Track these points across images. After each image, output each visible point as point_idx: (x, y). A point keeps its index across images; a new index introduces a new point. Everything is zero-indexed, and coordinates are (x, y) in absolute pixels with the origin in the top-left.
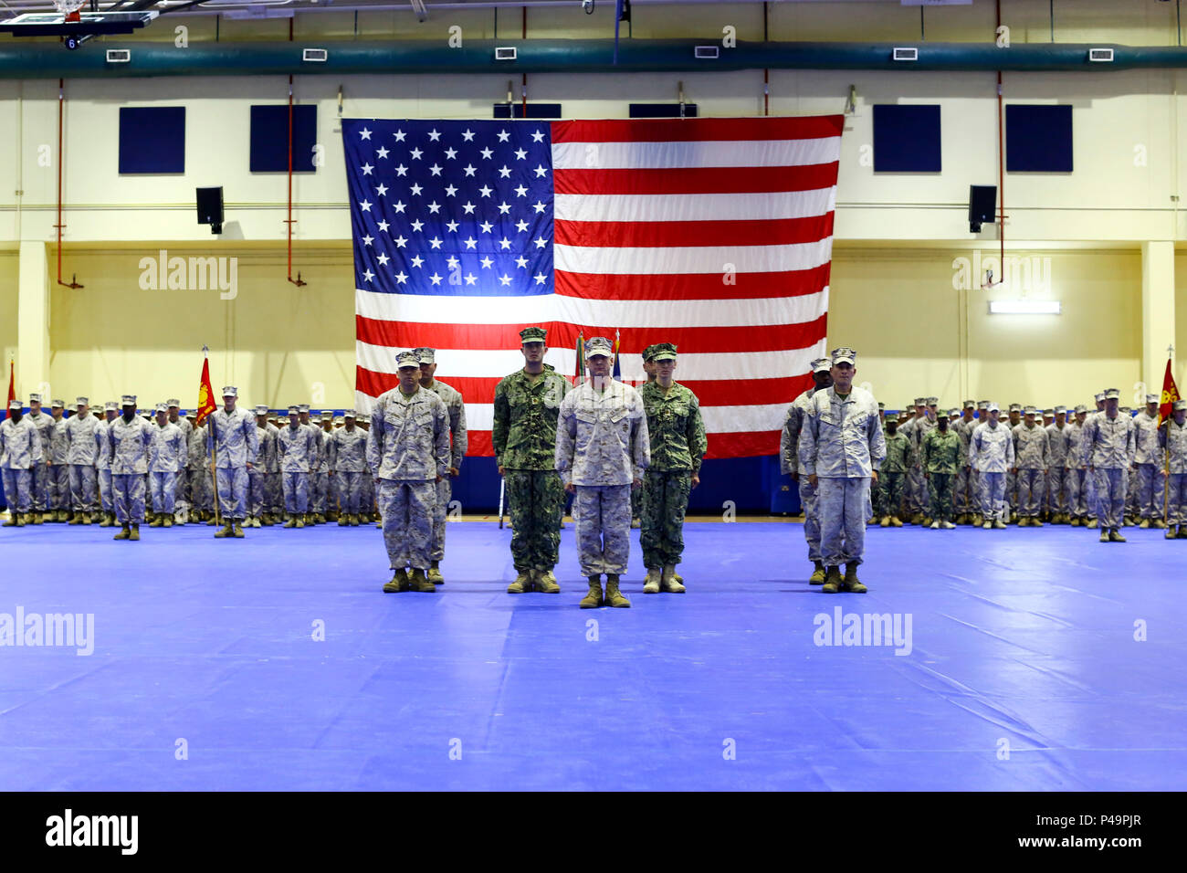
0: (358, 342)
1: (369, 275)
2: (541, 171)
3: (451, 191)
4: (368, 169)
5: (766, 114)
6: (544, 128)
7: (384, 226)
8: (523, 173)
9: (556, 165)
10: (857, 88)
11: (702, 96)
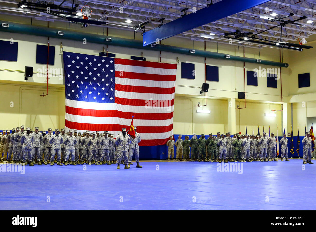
0: (66, 113)
1: (69, 95)
2: (112, 71)
3: (90, 74)
4: (69, 66)
5: (160, 62)
6: (113, 60)
7: (73, 82)
8: (108, 71)
9: (115, 70)
10: (179, 58)
11: (147, 56)
